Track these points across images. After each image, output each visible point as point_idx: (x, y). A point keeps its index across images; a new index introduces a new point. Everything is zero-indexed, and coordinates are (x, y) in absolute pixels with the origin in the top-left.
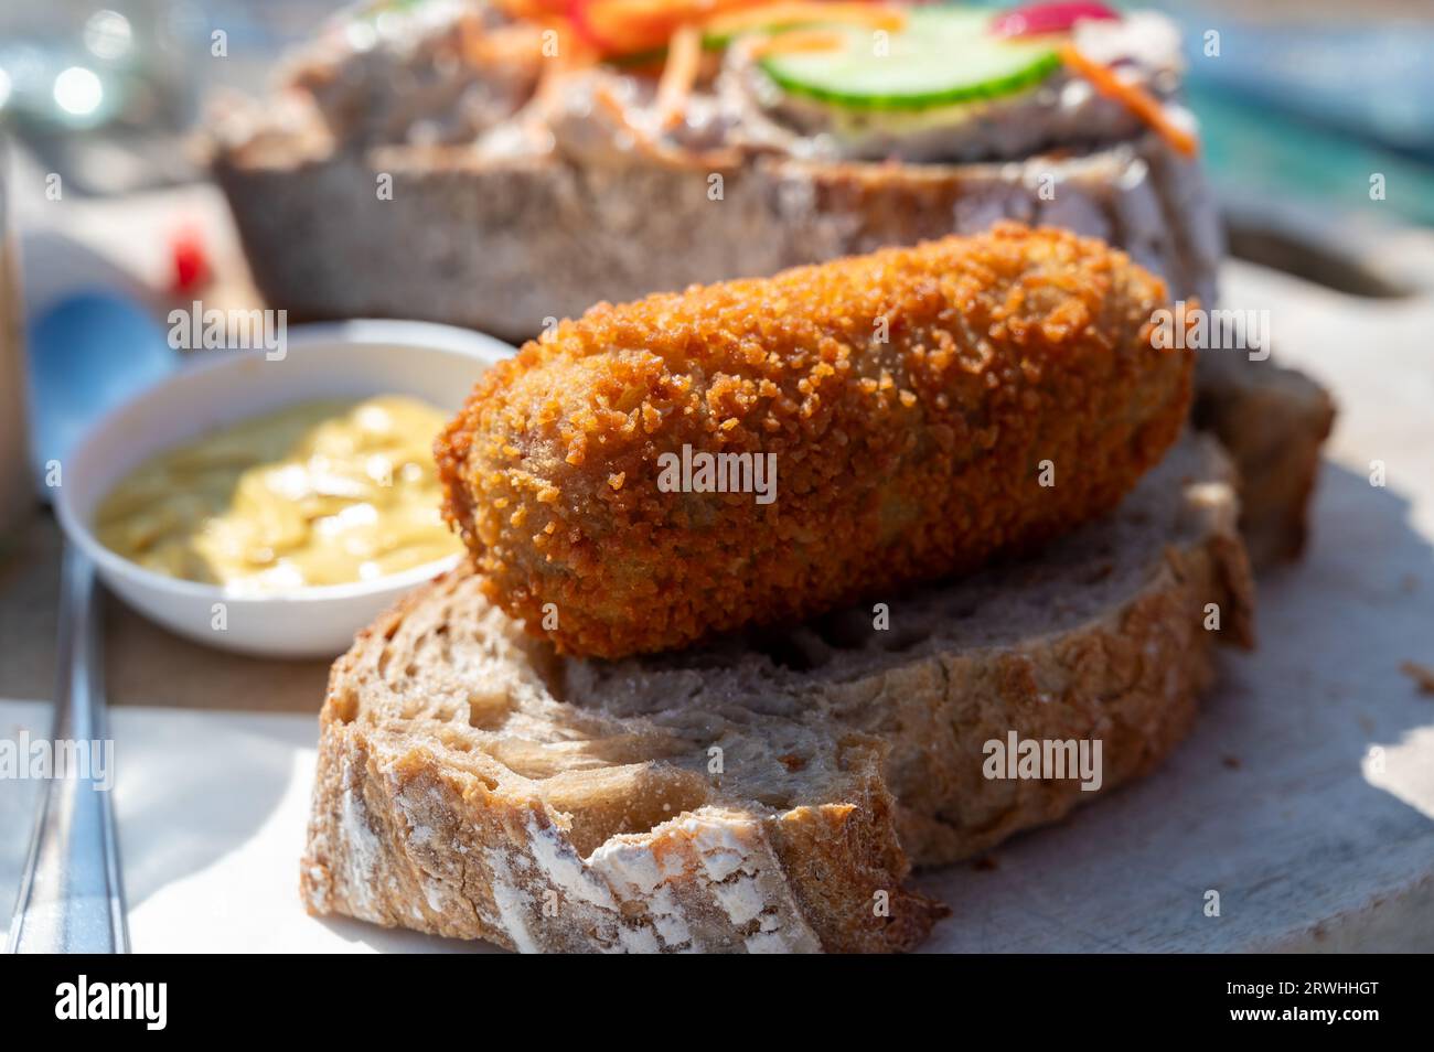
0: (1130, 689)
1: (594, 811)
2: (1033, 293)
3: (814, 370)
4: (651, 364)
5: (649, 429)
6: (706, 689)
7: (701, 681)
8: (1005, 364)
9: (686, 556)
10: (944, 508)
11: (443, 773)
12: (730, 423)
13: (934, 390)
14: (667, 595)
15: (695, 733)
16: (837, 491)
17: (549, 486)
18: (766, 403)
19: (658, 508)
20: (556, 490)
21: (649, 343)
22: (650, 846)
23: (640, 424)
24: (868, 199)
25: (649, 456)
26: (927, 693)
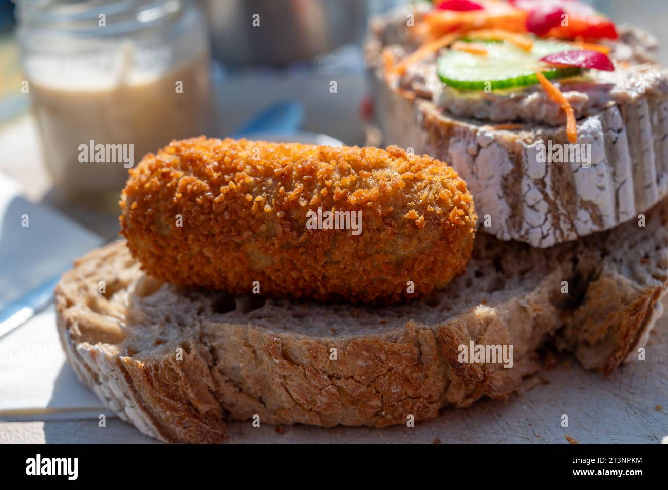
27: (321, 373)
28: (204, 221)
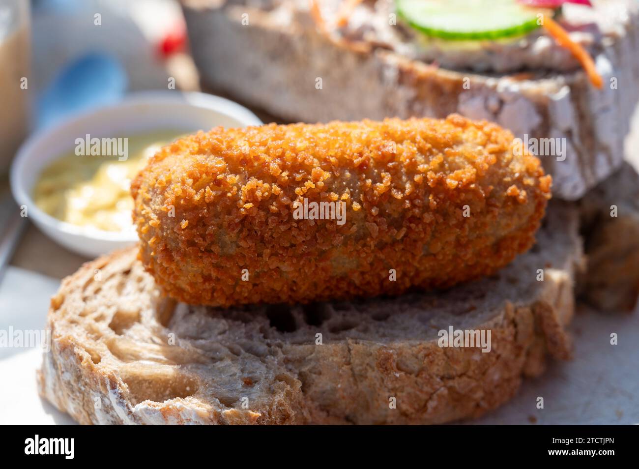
0: (461, 376)
1: (154, 382)
2: (450, 159)
3: (306, 183)
4: (216, 167)
5: (207, 201)
6: (228, 332)
7: (227, 327)
8: (417, 197)
9: (218, 267)
10: (371, 264)
11: (76, 350)
12: (249, 205)
13: (372, 204)
14: (207, 284)
15: (211, 355)
16: (305, 248)
17: (155, 219)
18: (274, 197)
19: (202, 242)
20: (159, 222)
21: (224, 154)
22: (160, 410)
23: (203, 197)
24: (420, 82)
25: (203, 215)
26: (335, 359)
27: (434, 377)
28: (285, 231)
